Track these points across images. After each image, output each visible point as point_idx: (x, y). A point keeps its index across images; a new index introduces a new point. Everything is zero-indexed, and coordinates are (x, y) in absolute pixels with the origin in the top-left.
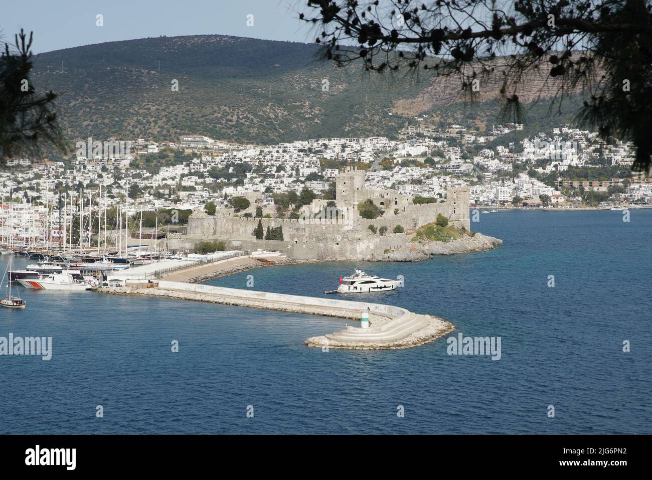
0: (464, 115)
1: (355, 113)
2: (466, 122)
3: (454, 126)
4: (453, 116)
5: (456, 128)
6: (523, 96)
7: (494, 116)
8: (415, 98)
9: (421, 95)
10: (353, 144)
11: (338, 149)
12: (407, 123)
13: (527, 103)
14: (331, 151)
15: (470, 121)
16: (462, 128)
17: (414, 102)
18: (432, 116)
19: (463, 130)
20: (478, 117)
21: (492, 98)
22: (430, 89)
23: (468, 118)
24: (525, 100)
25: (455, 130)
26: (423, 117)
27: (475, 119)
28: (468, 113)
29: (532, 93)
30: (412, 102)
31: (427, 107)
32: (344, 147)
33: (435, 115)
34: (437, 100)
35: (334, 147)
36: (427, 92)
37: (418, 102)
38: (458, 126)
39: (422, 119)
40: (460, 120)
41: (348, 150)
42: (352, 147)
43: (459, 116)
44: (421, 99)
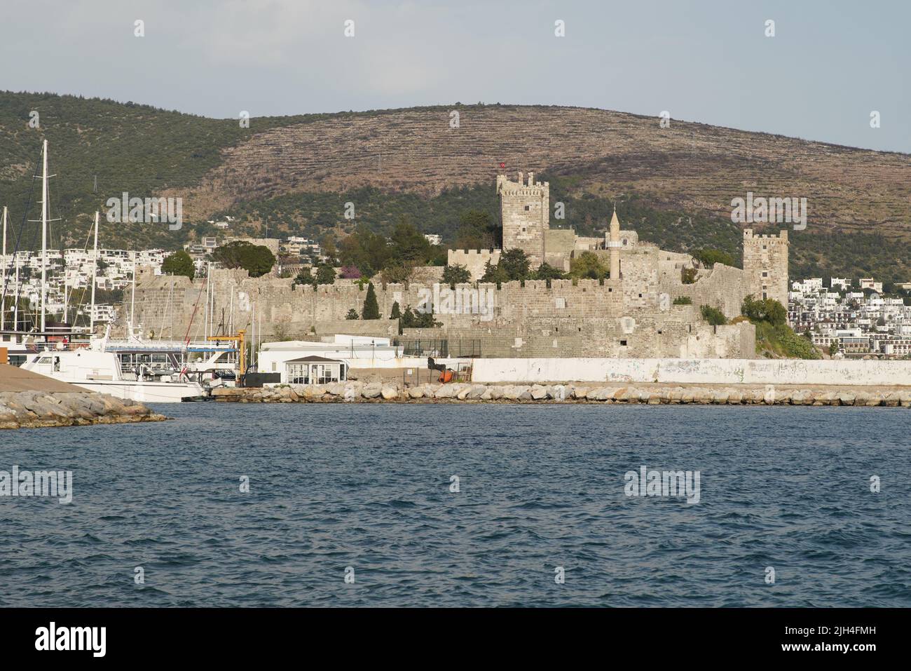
0: (310, 218)
1: (80, 210)
2: (317, 231)
3: (293, 239)
4: (287, 220)
5: (299, 243)
6: (420, 183)
7: (370, 221)
8: (195, 186)
9: (205, 181)
10: (118, 259)
11: (91, 269)
12: (192, 233)
13: (432, 196)
14: (75, 272)
15: (323, 230)
16: (311, 243)
17: (196, 195)
18: (246, 219)
19: (315, 246)
20: (338, 222)
21: (359, 186)
22: (221, 169)
23: (319, 222)
24: (427, 190)
25: (297, 246)
26: (226, 220)
27: (333, 226)
28: (316, 214)
29: (437, 177)
30: (192, 194)
31: (224, 203)
32: (102, 265)
33: (250, 218)
34: (240, 192)
35: (81, 265)
36: (218, 176)
37: (202, 193)
38: (301, 240)
39: (223, 225)
40: (302, 228)
41: (112, 273)
42: (118, 266)
43: (299, 220)
44: (208, 189)
